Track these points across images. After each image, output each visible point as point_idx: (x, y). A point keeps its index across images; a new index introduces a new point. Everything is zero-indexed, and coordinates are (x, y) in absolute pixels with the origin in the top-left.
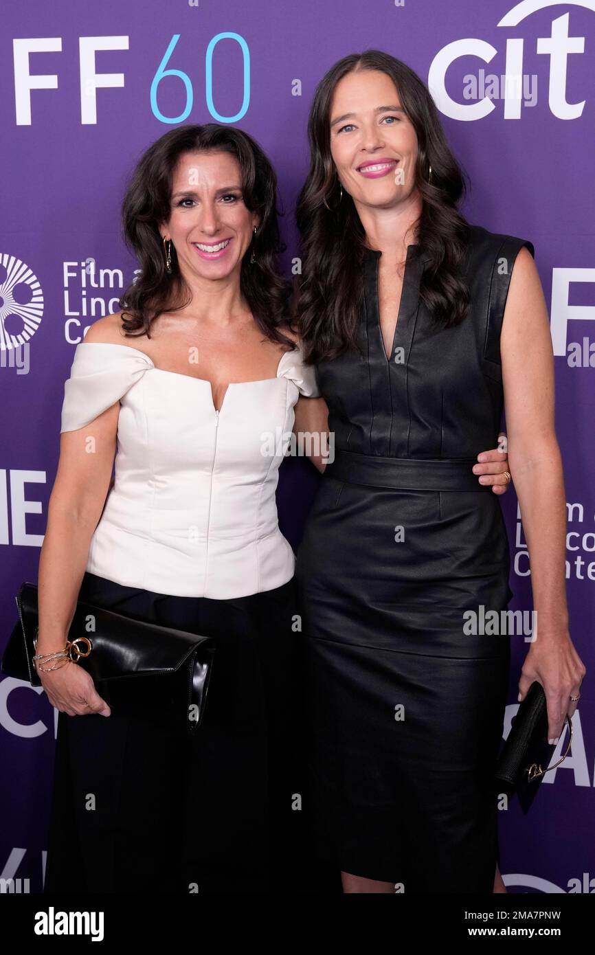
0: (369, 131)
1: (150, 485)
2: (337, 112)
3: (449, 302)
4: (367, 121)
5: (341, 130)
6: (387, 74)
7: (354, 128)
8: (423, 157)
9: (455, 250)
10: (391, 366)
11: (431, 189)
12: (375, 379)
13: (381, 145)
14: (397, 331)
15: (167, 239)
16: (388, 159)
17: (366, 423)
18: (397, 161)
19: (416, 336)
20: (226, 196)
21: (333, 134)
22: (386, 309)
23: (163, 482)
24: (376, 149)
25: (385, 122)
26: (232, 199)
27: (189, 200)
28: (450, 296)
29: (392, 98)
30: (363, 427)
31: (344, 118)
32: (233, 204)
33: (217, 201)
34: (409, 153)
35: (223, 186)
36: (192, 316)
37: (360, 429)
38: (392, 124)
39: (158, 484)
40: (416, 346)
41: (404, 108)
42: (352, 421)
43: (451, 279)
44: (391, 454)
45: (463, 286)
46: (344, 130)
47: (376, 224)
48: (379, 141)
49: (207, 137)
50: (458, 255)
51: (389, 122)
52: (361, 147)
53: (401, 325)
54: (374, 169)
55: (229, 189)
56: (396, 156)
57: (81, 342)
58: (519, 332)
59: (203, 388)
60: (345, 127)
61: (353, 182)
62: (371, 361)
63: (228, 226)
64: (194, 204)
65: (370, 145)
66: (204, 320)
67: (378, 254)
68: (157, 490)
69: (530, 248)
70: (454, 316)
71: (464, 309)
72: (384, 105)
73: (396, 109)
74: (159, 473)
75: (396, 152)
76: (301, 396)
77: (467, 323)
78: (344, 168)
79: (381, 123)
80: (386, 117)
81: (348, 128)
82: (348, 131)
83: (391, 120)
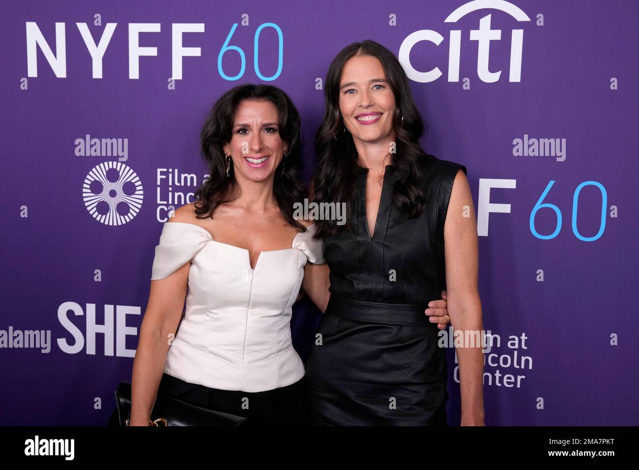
0: (365, 95)
1: (208, 316)
2: (345, 80)
3: (411, 203)
4: (364, 88)
5: (346, 92)
6: (379, 59)
7: (355, 92)
8: (398, 111)
9: (416, 170)
10: (373, 242)
11: (402, 132)
12: (362, 250)
13: (373, 103)
14: (377, 220)
15: (228, 155)
16: (375, 112)
17: (355, 279)
18: (382, 114)
19: (390, 223)
20: (268, 128)
21: (341, 95)
22: (371, 205)
23: (217, 314)
24: (368, 106)
25: (375, 88)
26: (272, 131)
27: (244, 130)
28: (413, 199)
29: (381, 75)
30: (354, 281)
31: (349, 85)
32: (272, 134)
33: (262, 131)
34: (390, 109)
35: (266, 122)
36: (240, 207)
37: (351, 282)
38: (379, 90)
39: (213, 315)
40: (389, 230)
41: (388, 80)
42: (347, 277)
43: (414, 188)
44: (371, 299)
45: (421, 193)
46: (348, 92)
47: (366, 151)
48: (371, 101)
49: (258, 91)
50: (419, 174)
51: (377, 88)
52: (359, 105)
53: (380, 216)
54: (366, 119)
55: (270, 124)
56: (381, 110)
57: (167, 221)
58: (457, 224)
59: (245, 253)
60: (349, 90)
61: (352, 125)
62: (360, 239)
63: (268, 148)
64: (247, 132)
65: (365, 104)
66: (248, 210)
67: (366, 171)
68: (212, 319)
69: (464, 170)
70: (414, 211)
71: (421, 207)
72: (375, 78)
73: (383, 81)
74: (213, 308)
75: (382, 108)
76: (308, 261)
77: (423, 217)
78: (347, 116)
79: (372, 89)
80: (376, 86)
81: (351, 91)
82: (350, 93)
83: (379, 87)
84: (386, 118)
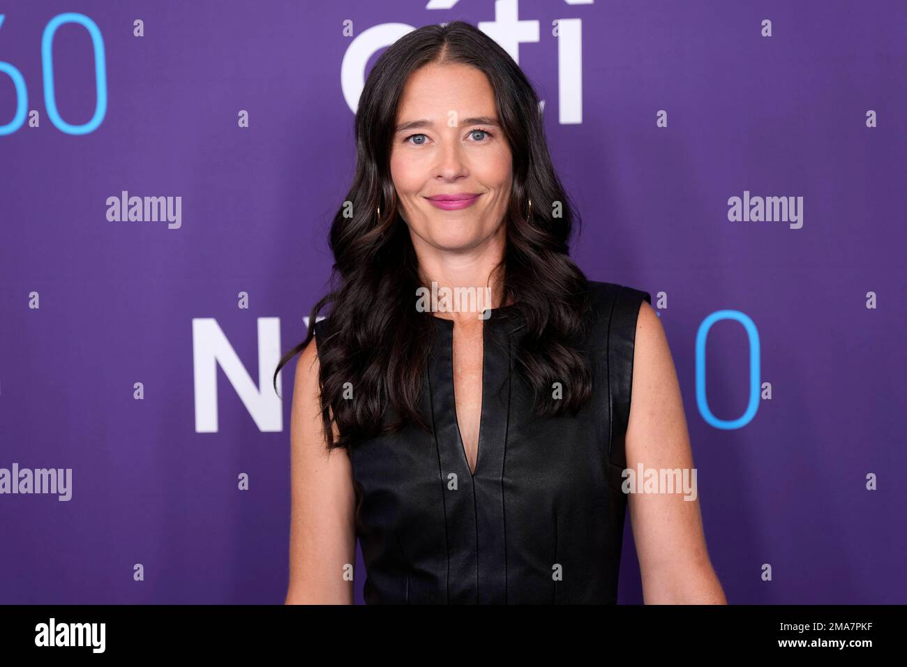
0: (450, 151)
4: (448, 136)
5: (407, 139)
6: (485, 72)
7: (427, 140)
9: (563, 314)
10: (477, 483)
12: (452, 503)
13: (465, 172)
14: (482, 432)
18: (481, 195)
19: (510, 437)
21: (397, 143)
24: (458, 177)
25: (471, 137)
31: (415, 124)
34: (500, 186)
38: (482, 142)
40: (513, 452)
41: (501, 120)
46: (411, 140)
48: (462, 166)
50: (569, 320)
51: (478, 138)
52: (437, 173)
53: (486, 423)
56: (482, 189)
60: (415, 136)
65: (450, 172)
67: (448, 328)
71: (583, 389)
73: (491, 122)
75: (482, 184)
78: (407, 193)
79: (466, 138)
80: (474, 131)
81: (419, 139)
82: (419, 142)
83: (479, 135)
84: (492, 205)
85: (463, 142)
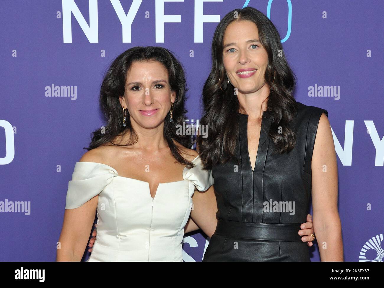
0: (243, 53)
1: (117, 238)
2: (227, 41)
3: (285, 141)
4: (242, 47)
5: (228, 51)
7: (235, 51)
8: (270, 67)
10: (254, 174)
12: (245, 181)
13: (249, 60)
14: (258, 156)
15: (125, 108)
16: (252, 69)
17: (239, 205)
18: (257, 69)
19: (268, 158)
20: (158, 85)
21: (224, 52)
22: (251, 143)
23: (125, 236)
24: (246, 63)
25: (251, 48)
26: (160, 87)
27: (137, 87)
28: (286, 139)
30: (238, 207)
31: (229, 45)
32: (161, 89)
33: (152, 87)
34: (263, 65)
35: (155, 79)
36: (139, 149)
37: (235, 208)
38: (255, 49)
39: (122, 237)
40: (268, 163)
42: (232, 203)
44: (254, 221)
46: (230, 51)
47: (246, 100)
48: (247, 59)
49: (148, 53)
50: (290, 117)
51: (254, 48)
52: (239, 62)
53: (259, 153)
54: (244, 73)
55: (159, 81)
56: (256, 67)
59: (145, 186)
60: (230, 49)
61: (233, 77)
63: (157, 101)
64: (140, 89)
66: (145, 150)
67: (246, 117)
68: (121, 240)
69: (326, 113)
70: (287, 146)
71: (293, 143)
73: (257, 41)
74: (122, 232)
75: (256, 65)
77: (294, 151)
78: (230, 71)
79: (249, 48)
80: (252, 45)
81: (232, 50)
82: (232, 52)
83: (255, 46)
84: (260, 73)
85: (248, 50)
